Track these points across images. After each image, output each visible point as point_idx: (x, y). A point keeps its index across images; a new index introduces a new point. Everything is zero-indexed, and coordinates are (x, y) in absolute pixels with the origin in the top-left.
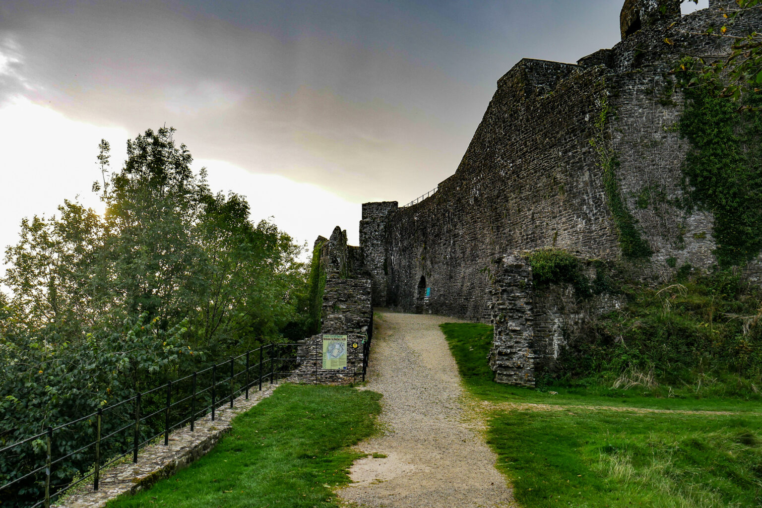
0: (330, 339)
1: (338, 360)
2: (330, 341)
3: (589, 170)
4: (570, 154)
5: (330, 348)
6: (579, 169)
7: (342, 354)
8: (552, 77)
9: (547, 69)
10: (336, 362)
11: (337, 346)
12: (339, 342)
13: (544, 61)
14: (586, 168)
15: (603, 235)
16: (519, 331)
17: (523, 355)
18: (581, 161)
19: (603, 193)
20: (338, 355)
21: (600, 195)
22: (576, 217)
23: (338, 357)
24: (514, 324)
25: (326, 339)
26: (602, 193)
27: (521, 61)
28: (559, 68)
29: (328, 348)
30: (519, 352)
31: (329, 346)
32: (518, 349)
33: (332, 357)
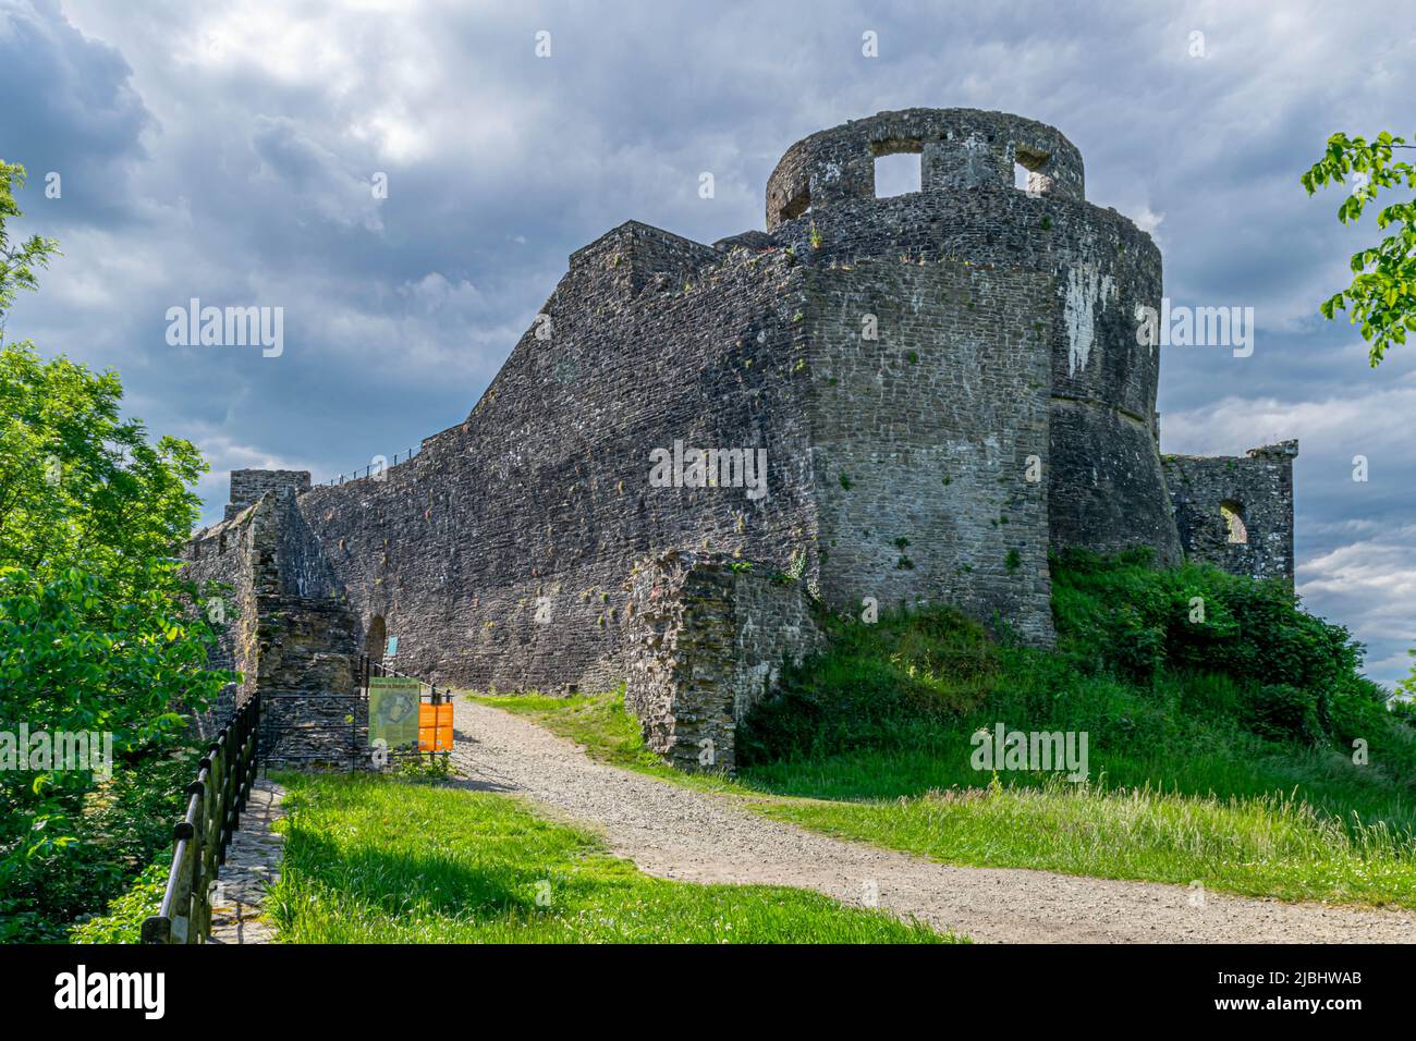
0: (384, 686)
1: (401, 727)
2: (385, 690)
3: (761, 427)
4: (726, 397)
5: (384, 704)
6: (741, 424)
7: (409, 715)
8: (676, 263)
9: (668, 248)
10: (397, 732)
11: (400, 700)
12: (403, 691)
13: (665, 232)
14: (755, 423)
15: (785, 539)
16: (711, 682)
17: (717, 725)
18: (747, 411)
19: (785, 468)
20: (401, 718)
21: (779, 471)
22: (730, 507)
23: (401, 722)
24: (702, 671)
25: (377, 686)
26: (783, 468)
27: (626, 224)
28: (686, 249)
29: (380, 704)
30: (710, 720)
31: (383, 698)
32: (709, 713)
33: (389, 722)
